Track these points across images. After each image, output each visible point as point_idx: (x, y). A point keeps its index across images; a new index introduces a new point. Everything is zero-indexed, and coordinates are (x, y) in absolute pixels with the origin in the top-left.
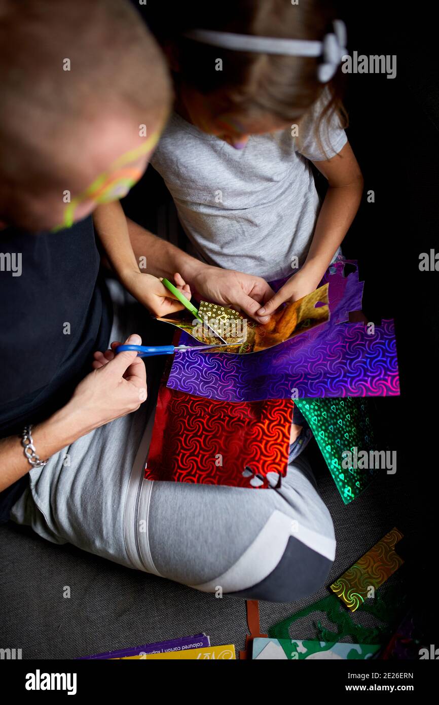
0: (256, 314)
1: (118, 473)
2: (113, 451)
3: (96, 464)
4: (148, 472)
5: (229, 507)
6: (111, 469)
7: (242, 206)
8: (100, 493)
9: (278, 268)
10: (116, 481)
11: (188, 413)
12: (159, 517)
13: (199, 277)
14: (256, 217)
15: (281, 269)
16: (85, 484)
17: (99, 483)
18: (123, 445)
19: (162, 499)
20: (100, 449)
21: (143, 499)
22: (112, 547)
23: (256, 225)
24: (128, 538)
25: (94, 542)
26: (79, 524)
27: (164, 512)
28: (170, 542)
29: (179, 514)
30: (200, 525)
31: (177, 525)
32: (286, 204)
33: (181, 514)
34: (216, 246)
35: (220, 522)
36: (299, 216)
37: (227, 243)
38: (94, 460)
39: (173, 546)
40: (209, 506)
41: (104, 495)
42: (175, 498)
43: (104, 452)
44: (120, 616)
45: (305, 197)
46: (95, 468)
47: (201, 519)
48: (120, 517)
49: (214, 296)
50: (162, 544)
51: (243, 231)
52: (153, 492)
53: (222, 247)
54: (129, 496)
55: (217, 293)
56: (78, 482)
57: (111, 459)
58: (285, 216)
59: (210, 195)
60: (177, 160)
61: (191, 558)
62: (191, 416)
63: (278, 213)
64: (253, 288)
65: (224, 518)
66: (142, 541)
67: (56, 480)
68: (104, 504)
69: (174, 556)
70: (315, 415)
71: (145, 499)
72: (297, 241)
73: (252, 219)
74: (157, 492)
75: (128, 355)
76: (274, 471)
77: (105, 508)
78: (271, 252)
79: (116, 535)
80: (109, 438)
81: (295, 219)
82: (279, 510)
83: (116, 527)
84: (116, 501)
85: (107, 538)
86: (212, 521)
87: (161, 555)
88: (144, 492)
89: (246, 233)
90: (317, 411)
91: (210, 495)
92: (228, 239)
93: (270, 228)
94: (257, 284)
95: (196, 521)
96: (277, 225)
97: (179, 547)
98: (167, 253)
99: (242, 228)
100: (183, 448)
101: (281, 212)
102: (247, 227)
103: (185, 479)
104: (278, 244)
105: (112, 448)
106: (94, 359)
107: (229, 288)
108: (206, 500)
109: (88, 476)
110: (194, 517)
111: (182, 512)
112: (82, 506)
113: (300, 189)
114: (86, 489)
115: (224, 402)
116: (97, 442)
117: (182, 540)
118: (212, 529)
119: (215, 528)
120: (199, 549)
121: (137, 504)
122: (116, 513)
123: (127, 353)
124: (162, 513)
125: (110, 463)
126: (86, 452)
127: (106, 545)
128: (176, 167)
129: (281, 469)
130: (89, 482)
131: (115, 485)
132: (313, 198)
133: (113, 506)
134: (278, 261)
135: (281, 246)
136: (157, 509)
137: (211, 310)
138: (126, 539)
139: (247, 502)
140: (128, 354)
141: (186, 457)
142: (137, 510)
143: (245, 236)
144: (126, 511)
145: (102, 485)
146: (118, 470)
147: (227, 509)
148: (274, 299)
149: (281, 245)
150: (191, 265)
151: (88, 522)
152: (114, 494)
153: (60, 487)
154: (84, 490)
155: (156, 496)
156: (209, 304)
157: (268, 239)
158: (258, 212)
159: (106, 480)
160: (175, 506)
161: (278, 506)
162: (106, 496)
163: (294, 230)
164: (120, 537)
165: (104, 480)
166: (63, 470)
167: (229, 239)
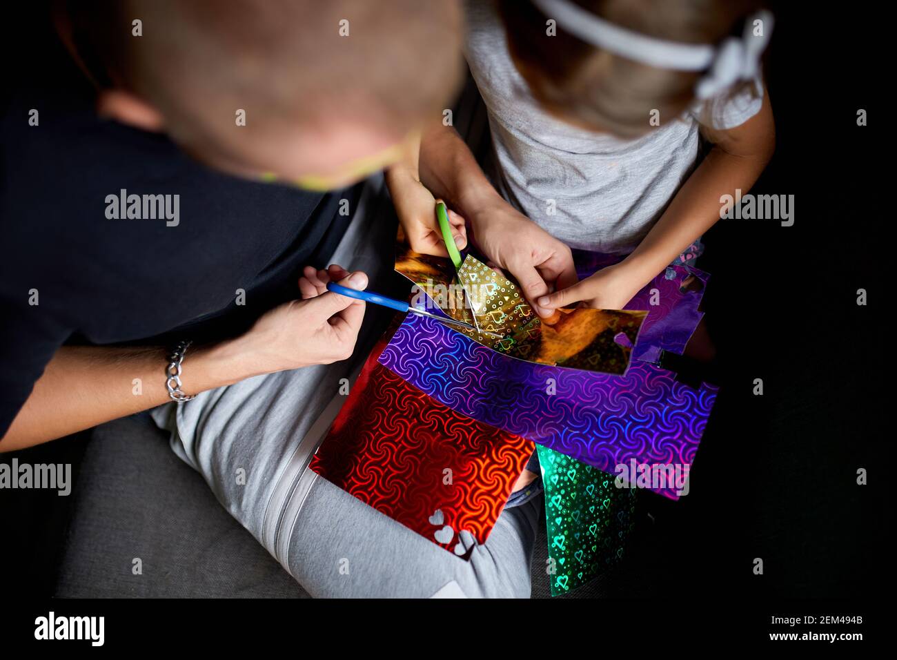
0: (537, 300)
1: (285, 436)
2: (289, 403)
3: (263, 410)
4: (316, 459)
5: (397, 551)
6: (278, 426)
7: (570, 148)
8: (255, 452)
9: (596, 240)
10: (278, 446)
11: (393, 406)
12: (311, 521)
13: (480, 216)
14: (586, 168)
15: (600, 243)
16: (242, 430)
17: (258, 440)
18: (306, 397)
19: (323, 500)
20: (275, 391)
21: (301, 487)
22: (248, 522)
23: (584, 178)
24: (268, 525)
25: (229, 505)
26: (220, 476)
27: (319, 518)
28: (313, 558)
29: (336, 530)
30: (355, 557)
31: (328, 542)
32: (639, 158)
33: (338, 531)
34: (522, 177)
35: (380, 565)
36: (654, 176)
37: (538, 180)
38: (264, 403)
39: (314, 565)
40: (374, 536)
41: (258, 458)
42: (339, 506)
43: (278, 400)
44: (240, 589)
45: (672, 154)
46: (260, 415)
47: (359, 550)
48: (267, 495)
49: (490, 253)
50: (303, 555)
51: (565, 175)
52: (316, 485)
53: (529, 183)
54: (287, 473)
55: (495, 250)
56: (234, 423)
57: (283, 412)
58: (631, 176)
59: (527, 123)
60: (490, 68)
61: (329, 589)
62: (396, 410)
63: (623, 168)
64: (549, 259)
65: (385, 563)
66: (283, 537)
67: (209, 408)
68: (254, 470)
69: (312, 576)
70: (558, 473)
71: (304, 489)
72: (636, 214)
73: (581, 169)
74: (321, 487)
75: (340, 300)
76: (472, 532)
77: (254, 475)
78: (594, 215)
79: (256, 514)
80: (291, 383)
81: (646, 181)
82: (458, 583)
83: (259, 504)
84: (269, 473)
85: (246, 511)
86: (371, 559)
87: (298, 565)
88: (306, 478)
89: (567, 180)
90: (563, 467)
91: (382, 522)
92: (541, 174)
93: (605, 183)
94: (556, 255)
95: (351, 549)
96: (616, 184)
97: (321, 570)
98: (453, 159)
99: (565, 172)
100: (369, 450)
101: (627, 169)
102: (572, 173)
103: (358, 492)
104: (608, 207)
105: (290, 398)
106: (303, 275)
107: (513, 251)
108: (374, 527)
109: (249, 421)
110: (351, 543)
111: (340, 530)
112: (229, 456)
113: (669, 143)
114: (241, 436)
115: (445, 408)
116: (276, 380)
117: (326, 563)
118: (366, 570)
119: (370, 569)
120: (342, 586)
121: (292, 489)
122: (265, 487)
123: (340, 296)
124: (316, 517)
125: (280, 417)
126: (258, 386)
127: (242, 516)
128: (487, 75)
129: (481, 530)
130: (247, 430)
131: (275, 451)
132: (684, 159)
133: (264, 477)
134: (600, 229)
135: (611, 211)
136: (312, 509)
137: (478, 272)
138: (265, 524)
139: (423, 554)
140: (342, 299)
141: (368, 463)
142: (289, 497)
143: (565, 183)
144: (276, 491)
145: (260, 443)
146: (287, 431)
147: (394, 553)
148: (567, 292)
149: (613, 209)
150: (478, 190)
151: (230, 480)
152: (270, 461)
153: (212, 420)
154: (238, 437)
155: (318, 491)
156: (477, 263)
157: (596, 199)
158: (591, 163)
159: (267, 439)
160: (334, 516)
161: (459, 575)
162: (260, 461)
163: (639, 194)
164: (260, 518)
165: (265, 437)
166: (222, 400)
167: (543, 176)
